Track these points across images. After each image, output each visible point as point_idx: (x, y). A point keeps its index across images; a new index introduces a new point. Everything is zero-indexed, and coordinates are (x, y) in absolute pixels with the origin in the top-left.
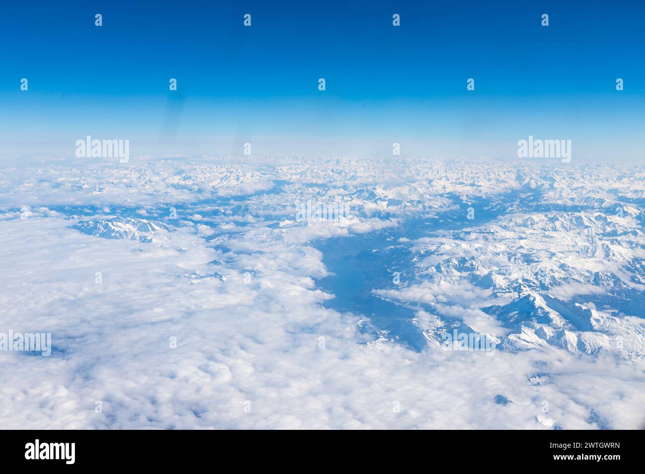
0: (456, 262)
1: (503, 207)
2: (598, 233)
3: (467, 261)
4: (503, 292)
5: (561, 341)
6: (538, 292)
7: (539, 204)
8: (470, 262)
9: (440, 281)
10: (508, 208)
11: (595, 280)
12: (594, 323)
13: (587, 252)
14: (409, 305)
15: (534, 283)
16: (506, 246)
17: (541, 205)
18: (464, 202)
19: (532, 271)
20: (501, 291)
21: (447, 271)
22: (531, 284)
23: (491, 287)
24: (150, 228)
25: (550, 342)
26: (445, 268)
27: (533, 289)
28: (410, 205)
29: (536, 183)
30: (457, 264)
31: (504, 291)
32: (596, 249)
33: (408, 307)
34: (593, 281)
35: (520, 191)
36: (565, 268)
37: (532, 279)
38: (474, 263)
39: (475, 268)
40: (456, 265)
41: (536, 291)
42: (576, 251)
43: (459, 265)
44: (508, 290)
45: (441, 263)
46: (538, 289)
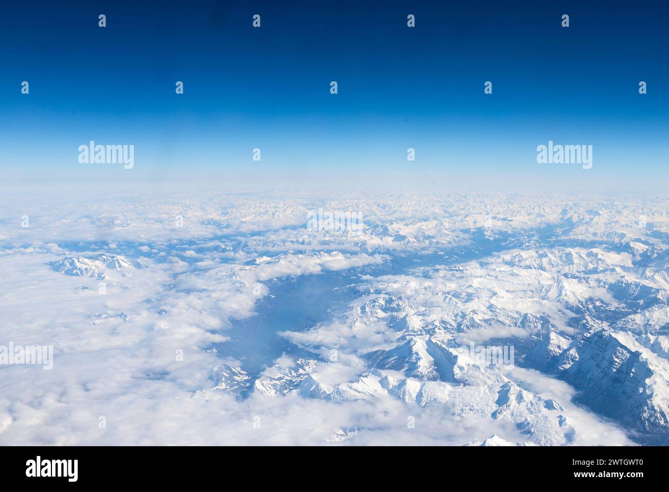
0: (383, 303)
1: (520, 243)
2: (579, 270)
3: (393, 301)
4: (414, 335)
5: (400, 392)
7: (559, 239)
8: (397, 302)
9: (355, 322)
10: (524, 244)
11: (522, 322)
12: (456, 370)
13: (541, 291)
14: (311, 348)
15: (451, 325)
16: (458, 285)
17: (560, 241)
18: (487, 237)
20: (412, 333)
21: (371, 312)
22: (448, 326)
23: (404, 328)
24: (117, 265)
25: (391, 392)
26: (370, 308)
28: (415, 241)
29: (579, 217)
32: (550, 289)
33: (309, 350)
34: (520, 323)
35: (557, 226)
36: (492, 309)
37: (450, 321)
38: (401, 303)
40: (383, 305)
42: (530, 291)
43: (386, 305)
44: (419, 333)
45: (367, 303)
46: (453, 331)
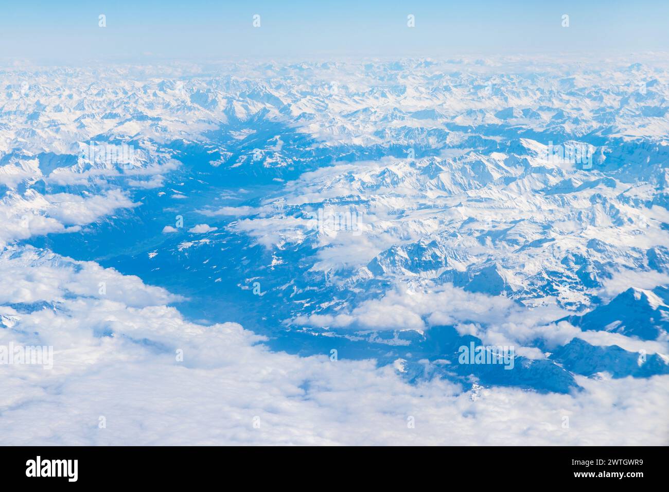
0: (405, 255)
3: (424, 249)
4: (530, 298)
6: (583, 293)
8: (430, 252)
15: (568, 277)
19: (554, 256)
20: (524, 296)
22: (564, 279)
23: (502, 290)
27: (573, 288)
30: (408, 258)
31: (531, 296)
37: (562, 270)
38: (438, 253)
39: (441, 263)
40: (406, 260)
41: (578, 290)
43: (412, 260)
44: (535, 294)
45: (379, 258)
